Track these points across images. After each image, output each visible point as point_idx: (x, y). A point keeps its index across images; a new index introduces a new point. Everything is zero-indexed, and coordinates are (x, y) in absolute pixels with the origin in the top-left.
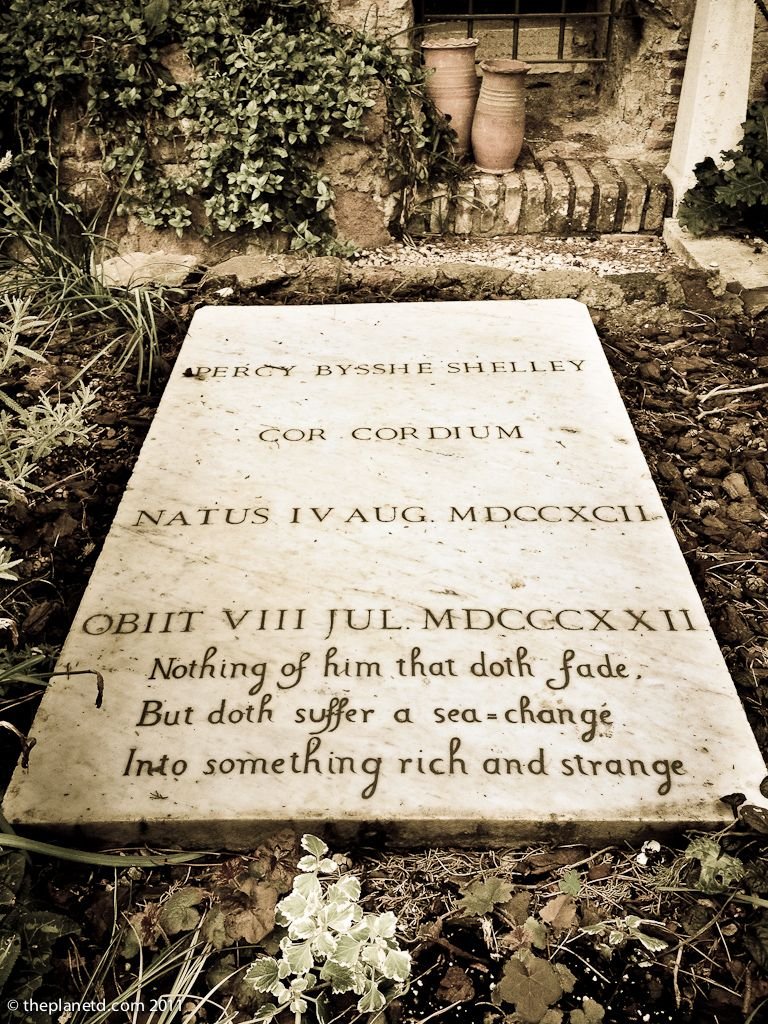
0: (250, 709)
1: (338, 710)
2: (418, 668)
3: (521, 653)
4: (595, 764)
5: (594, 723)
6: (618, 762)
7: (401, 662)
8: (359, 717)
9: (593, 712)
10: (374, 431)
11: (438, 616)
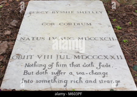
0: (43, 72)
1: (59, 73)
2: (73, 65)
3: (92, 63)
4: (105, 81)
5: (105, 75)
6: (109, 81)
7: (70, 64)
8: (63, 74)
9: (105, 73)
10: (63, 24)
11: (77, 57)
